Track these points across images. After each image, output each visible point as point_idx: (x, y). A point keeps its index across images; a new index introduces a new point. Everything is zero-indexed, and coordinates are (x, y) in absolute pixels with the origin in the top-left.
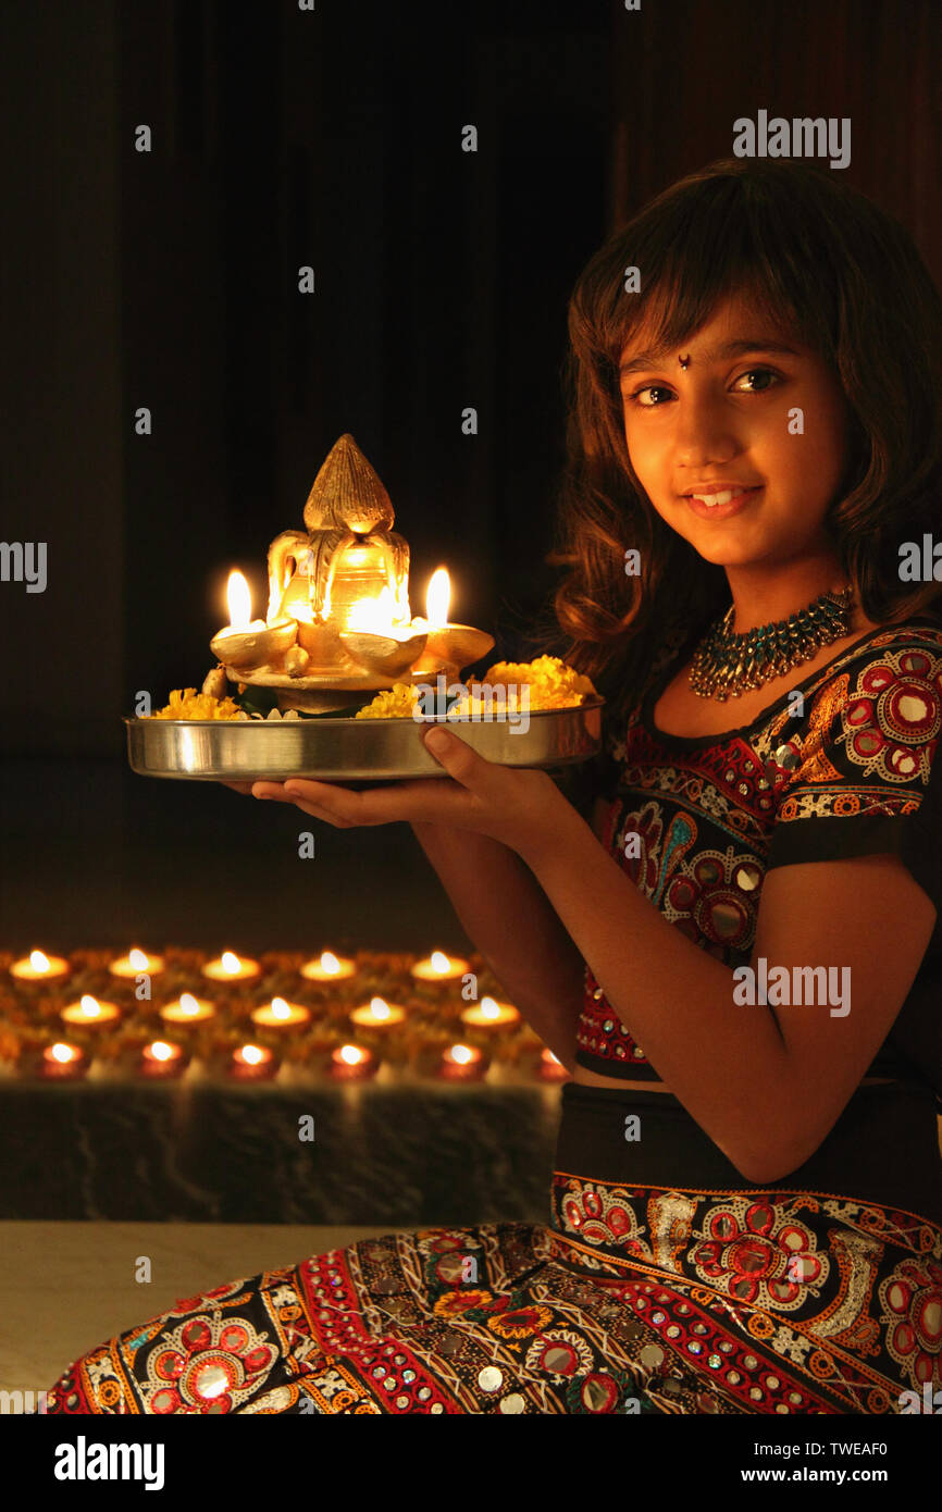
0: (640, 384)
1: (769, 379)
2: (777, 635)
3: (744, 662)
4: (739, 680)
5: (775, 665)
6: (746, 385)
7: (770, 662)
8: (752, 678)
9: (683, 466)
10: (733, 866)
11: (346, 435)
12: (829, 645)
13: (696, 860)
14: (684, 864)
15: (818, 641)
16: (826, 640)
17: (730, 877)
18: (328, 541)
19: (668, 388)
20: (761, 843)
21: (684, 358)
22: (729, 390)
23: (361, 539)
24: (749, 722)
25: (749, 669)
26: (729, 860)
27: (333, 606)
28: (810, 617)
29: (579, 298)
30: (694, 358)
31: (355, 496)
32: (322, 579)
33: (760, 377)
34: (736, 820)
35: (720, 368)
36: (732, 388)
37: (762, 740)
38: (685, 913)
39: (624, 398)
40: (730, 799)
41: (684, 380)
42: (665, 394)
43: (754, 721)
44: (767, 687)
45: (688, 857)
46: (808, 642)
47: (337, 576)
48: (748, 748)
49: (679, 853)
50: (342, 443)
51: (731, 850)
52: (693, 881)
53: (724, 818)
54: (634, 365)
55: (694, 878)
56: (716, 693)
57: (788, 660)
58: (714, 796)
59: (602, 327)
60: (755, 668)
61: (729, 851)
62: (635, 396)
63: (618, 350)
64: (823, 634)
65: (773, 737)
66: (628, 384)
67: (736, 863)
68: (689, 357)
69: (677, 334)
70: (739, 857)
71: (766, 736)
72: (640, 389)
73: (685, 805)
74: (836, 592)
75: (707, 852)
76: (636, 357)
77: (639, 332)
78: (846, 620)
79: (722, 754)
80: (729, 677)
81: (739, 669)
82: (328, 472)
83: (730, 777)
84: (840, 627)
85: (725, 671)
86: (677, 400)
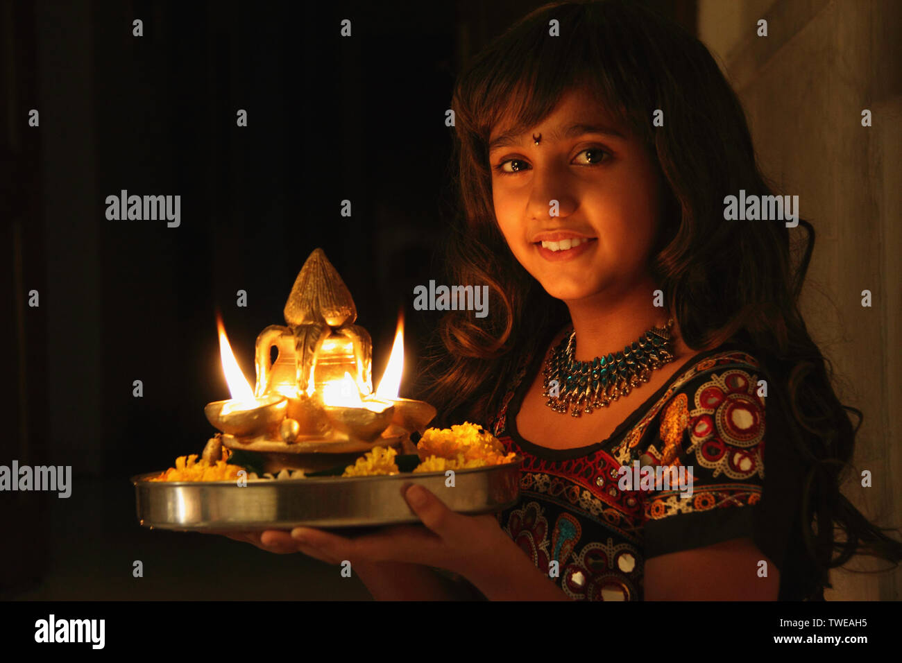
0: (504, 157)
1: (602, 155)
2: (616, 363)
3: (591, 384)
4: (589, 399)
5: (617, 386)
6: (584, 159)
7: (613, 384)
8: (599, 397)
9: (534, 219)
10: (613, 554)
11: (318, 249)
12: (660, 369)
13: (585, 551)
14: (574, 556)
15: (650, 366)
16: (657, 366)
17: (612, 564)
18: (310, 334)
19: (525, 160)
20: (633, 534)
21: (537, 136)
22: (571, 163)
23: (335, 332)
24: (607, 436)
25: (597, 391)
26: (609, 549)
27: (316, 385)
28: (641, 348)
29: (459, 91)
30: (544, 136)
31: (330, 297)
32: (308, 363)
33: (597, 153)
34: (611, 517)
35: (564, 145)
36: (573, 161)
37: (622, 451)
38: (581, 595)
39: (492, 168)
40: (603, 500)
41: (537, 154)
42: (523, 164)
43: (612, 435)
44: (614, 405)
45: (577, 549)
46: (643, 368)
47: (319, 361)
48: (610, 458)
49: (568, 547)
50: (315, 255)
51: (610, 541)
52: (584, 569)
53: (601, 515)
54: (500, 141)
55: (584, 567)
56: (570, 410)
57: (629, 383)
58: (590, 499)
59: (476, 113)
60: (601, 390)
61: (608, 542)
62: (500, 167)
63: (488, 130)
64: (653, 361)
65: (632, 449)
66: (496, 155)
67: (617, 551)
68: (540, 136)
69: (532, 118)
70: (618, 546)
71: (625, 448)
72: (504, 161)
73: (566, 507)
74: (658, 327)
75: (592, 544)
76: (501, 135)
77: (503, 116)
78: (671, 348)
79: (590, 464)
80: (580, 396)
81: (588, 391)
82: (306, 279)
83: (600, 482)
84: (666, 355)
85: (576, 392)
86: (531, 169)
